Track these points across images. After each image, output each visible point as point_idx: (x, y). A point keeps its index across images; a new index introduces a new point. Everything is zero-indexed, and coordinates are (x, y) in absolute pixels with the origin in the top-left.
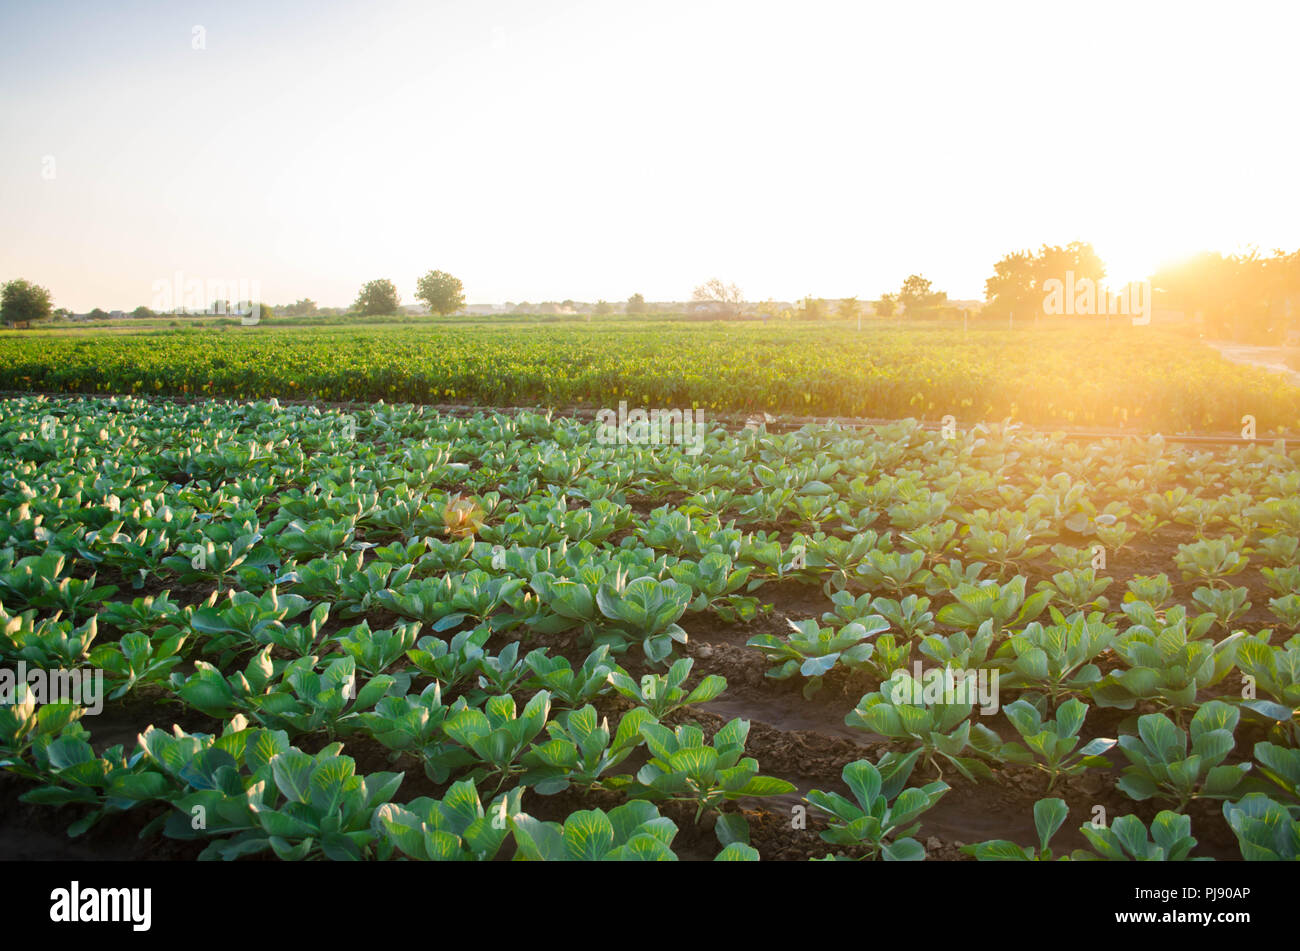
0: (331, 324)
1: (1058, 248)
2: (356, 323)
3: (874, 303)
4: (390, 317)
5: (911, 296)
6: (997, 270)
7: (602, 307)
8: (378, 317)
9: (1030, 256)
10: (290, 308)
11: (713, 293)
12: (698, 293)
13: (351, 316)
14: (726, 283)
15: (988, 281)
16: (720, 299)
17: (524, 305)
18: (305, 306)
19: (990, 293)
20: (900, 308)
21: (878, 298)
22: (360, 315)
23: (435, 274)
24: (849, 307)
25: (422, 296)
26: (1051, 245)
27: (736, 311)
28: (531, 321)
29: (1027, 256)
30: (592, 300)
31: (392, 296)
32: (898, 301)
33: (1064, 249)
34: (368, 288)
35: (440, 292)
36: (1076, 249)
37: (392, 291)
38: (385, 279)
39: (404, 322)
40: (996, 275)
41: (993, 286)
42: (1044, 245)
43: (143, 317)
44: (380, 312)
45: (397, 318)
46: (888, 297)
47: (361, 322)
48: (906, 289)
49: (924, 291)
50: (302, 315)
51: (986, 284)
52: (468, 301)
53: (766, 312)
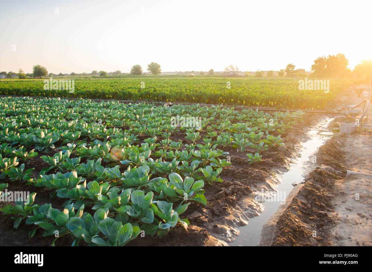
0: (123, 78)
1: (333, 56)
2: (129, 77)
3: (278, 72)
4: (140, 76)
5: (289, 70)
6: (315, 63)
7: (202, 73)
8: (136, 76)
9: (325, 58)
10: (114, 73)
11: (231, 69)
12: (227, 69)
13: (129, 75)
14: (234, 66)
15: (312, 66)
16: (233, 71)
17: (180, 72)
18: (118, 72)
19: (312, 69)
20: (285, 74)
21: (279, 70)
22: (131, 75)
23: (153, 63)
24: (270, 73)
25: (149, 70)
26: (332, 55)
27: (237, 74)
28: (178, 77)
29: (324, 58)
30: (199, 71)
31: (140, 70)
32: (285, 71)
33: (336, 56)
34: (134, 67)
35: (154, 68)
36: (339, 56)
37: (141, 68)
38: (138, 65)
39: (143, 77)
40: (315, 64)
41: (313, 67)
42: (329, 55)
43: (73, 75)
44: (137, 74)
45: (141, 76)
46: (282, 70)
47: (131, 77)
48: (287, 68)
49: (293, 69)
50: (117, 75)
51: (311, 67)
52: (162, 71)
53: (246, 75)
